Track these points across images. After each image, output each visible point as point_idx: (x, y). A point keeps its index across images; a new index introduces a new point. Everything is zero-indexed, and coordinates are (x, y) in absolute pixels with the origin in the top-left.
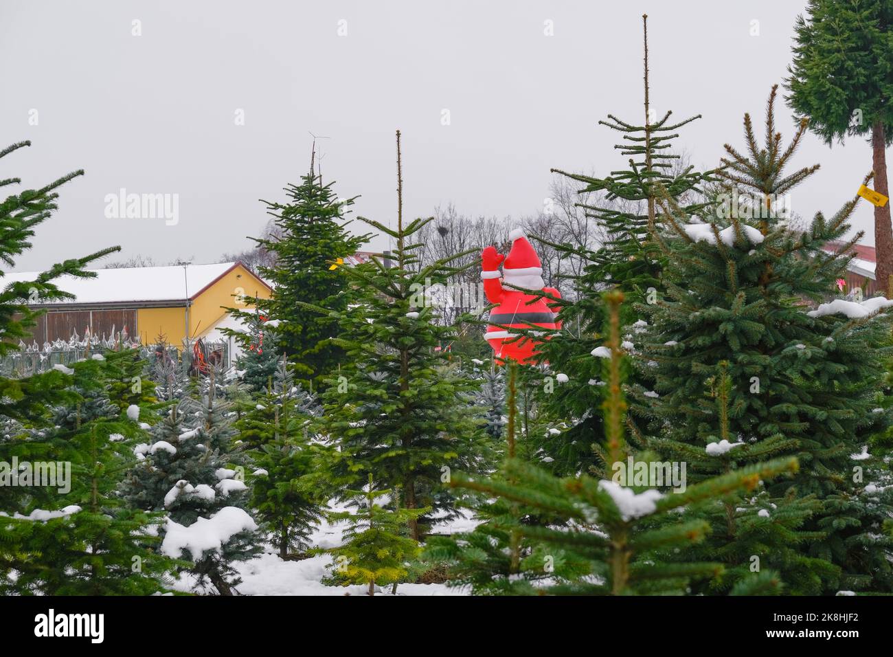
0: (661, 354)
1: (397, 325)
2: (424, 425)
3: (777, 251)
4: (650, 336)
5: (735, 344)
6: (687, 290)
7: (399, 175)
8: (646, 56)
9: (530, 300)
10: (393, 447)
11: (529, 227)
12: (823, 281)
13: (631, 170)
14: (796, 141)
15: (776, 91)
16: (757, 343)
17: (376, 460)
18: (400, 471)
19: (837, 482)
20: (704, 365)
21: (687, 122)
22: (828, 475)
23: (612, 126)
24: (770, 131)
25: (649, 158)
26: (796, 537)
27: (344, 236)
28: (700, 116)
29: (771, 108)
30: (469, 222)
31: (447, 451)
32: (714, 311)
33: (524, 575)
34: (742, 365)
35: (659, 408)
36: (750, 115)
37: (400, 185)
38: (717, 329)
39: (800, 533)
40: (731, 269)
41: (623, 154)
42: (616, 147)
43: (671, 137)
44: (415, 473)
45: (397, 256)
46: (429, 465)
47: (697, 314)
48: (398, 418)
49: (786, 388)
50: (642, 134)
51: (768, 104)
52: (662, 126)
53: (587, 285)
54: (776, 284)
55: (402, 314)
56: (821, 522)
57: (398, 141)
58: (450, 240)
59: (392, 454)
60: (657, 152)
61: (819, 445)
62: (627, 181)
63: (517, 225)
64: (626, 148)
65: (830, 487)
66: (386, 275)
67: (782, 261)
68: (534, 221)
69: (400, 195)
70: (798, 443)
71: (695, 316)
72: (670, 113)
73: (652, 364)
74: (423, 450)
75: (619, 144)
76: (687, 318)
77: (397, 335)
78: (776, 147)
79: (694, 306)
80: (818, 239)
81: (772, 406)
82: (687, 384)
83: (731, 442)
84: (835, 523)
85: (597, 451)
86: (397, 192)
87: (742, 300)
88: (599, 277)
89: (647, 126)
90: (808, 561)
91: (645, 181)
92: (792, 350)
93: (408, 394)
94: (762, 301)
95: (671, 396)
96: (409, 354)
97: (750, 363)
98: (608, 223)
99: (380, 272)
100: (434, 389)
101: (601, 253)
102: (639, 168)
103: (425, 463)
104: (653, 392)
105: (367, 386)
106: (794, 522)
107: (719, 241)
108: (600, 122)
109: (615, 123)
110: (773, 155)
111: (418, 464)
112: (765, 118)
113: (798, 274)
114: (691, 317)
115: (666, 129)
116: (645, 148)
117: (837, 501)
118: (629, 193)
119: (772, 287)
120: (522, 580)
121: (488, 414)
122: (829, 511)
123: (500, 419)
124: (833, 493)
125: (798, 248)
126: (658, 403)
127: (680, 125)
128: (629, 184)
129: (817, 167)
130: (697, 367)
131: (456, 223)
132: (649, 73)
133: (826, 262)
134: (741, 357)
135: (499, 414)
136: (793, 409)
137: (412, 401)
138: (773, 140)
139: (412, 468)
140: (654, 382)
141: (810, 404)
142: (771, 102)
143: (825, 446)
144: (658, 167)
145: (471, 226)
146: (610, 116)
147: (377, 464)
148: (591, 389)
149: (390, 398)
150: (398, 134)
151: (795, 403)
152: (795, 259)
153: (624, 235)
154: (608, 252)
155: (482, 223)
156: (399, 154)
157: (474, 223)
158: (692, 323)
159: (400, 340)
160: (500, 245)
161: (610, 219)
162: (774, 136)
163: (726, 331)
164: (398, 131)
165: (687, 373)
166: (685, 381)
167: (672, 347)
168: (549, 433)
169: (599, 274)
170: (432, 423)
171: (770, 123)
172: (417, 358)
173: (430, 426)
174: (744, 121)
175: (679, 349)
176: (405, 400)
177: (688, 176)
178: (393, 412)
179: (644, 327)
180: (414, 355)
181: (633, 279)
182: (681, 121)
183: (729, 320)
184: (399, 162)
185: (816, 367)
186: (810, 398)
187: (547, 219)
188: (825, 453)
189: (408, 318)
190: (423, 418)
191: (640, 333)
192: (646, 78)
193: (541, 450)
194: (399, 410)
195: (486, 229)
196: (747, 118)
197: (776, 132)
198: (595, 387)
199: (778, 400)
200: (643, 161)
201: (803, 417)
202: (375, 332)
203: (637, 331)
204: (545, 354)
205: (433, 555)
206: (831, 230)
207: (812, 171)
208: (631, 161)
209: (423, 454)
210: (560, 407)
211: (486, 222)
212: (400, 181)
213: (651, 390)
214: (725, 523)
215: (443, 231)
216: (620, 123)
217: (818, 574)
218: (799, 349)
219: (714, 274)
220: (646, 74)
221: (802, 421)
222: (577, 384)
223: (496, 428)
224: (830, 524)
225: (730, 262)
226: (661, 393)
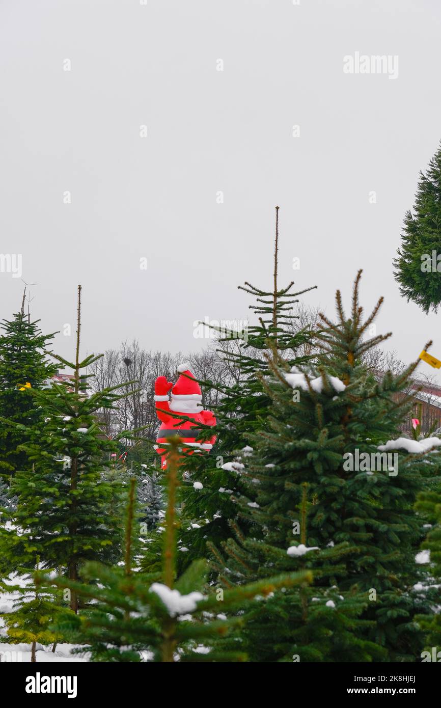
0: (262, 474)
1: (70, 437)
2: (87, 518)
3: (355, 398)
4: (255, 459)
5: (319, 469)
6: (286, 424)
7: (79, 320)
8: (277, 238)
9: (178, 423)
10: (62, 534)
11: (195, 362)
12: (390, 423)
13: (260, 325)
14: (374, 314)
15: (361, 275)
16: (337, 468)
17: (47, 544)
18: (66, 553)
19: (393, 581)
20: (294, 484)
21: (306, 291)
22: (386, 575)
23: (248, 291)
24: (355, 305)
25: (275, 317)
26: (352, 624)
27: (45, 363)
28: (316, 287)
29: (356, 287)
30: (148, 356)
31: (104, 539)
32: (305, 442)
33: (133, 647)
34: (324, 486)
35: (258, 516)
36: (341, 291)
37: (79, 328)
38: (306, 457)
39: (358, 621)
40: (319, 410)
41: (255, 312)
42: (250, 307)
43: (293, 302)
44: (78, 555)
45: (73, 383)
46: (90, 550)
47: (291, 444)
48: (66, 511)
49: (357, 505)
50: (271, 298)
51: (354, 284)
52: (286, 293)
53: (223, 413)
54: (353, 424)
55: (74, 429)
56: (379, 611)
57: (79, 294)
58: (133, 369)
59: (60, 540)
60: (282, 313)
61: (381, 551)
62: (257, 334)
63: (185, 360)
64: (258, 308)
65: (387, 584)
66: (63, 398)
67: (359, 406)
68: (199, 357)
69: (78, 335)
70: (365, 549)
71: (289, 446)
72: (293, 283)
73: (255, 481)
74: (85, 537)
75: (252, 305)
76: (283, 446)
77: (70, 445)
78: (358, 318)
79: (290, 438)
80: (387, 390)
81: (346, 518)
82: (281, 498)
83: (308, 546)
84: (389, 613)
85: (210, 547)
86: (76, 333)
87: (325, 435)
88: (232, 408)
89: (275, 292)
90: (362, 643)
91: (271, 334)
92: (363, 476)
93: (75, 493)
94: (341, 437)
95: (269, 507)
96: (79, 461)
97: (330, 485)
98: (241, 366)
99: (59, 395)
100: (96, 489)
101: (235, 389)
102: (267, 325)
103: (86, 548)
104: (255, 503)
105: (44, 484)
106: (354, 612)
107: (311, 388)
108: (239, 287)
109: (250, 289)
110: (357, 323)
111: (80, 549)
112: (352, 295)
113: (371, 416)
114: (286, 446)
115: (290, 295)
116: (272, 309)
117: (391, 596)
118: (259, 343)
119: (350, 425)
120: (130, 651)
121: (148, 509)
122: (385, 603)
123: (158, 513)
124: (389, 589)
125: (372, 397)
126: (258, 512)
127: (301, 293)
128: (259, 336)
129: (390, 335)
130: (289, 485)
131: (138, 355)
132: (278, 251)
133: (393, 409)
134: (323, 479)
135: (157, 509)
136: (361, 522)
137: (79, 498)
138: (357, 312)
139: (75, 551)
140: (257, 496)
141: (376, 518)
142: (357, 283)
143: (385, 552)
144: (282, 325)
145: (150, 359)
146: (246, 283)
147: (48, 547)
148: (220, 495)
149: (61, 495)
150: (80, 288)
151: (363, 517)
152: (369, 405)
153: (253, 376)
154: (241, 389)
155: (159, 357)
156: (80, 303)
157: (152, 356)
158: (287, 451)
159: (71, 449)
160: (172, 375)
161: (242, 363)
162: (357, 310)
163: (312, 458)
164: (80, 286)
165: (282, 489)
166: (279, 496)
167: (270, 469)
168: (192, 527)
169: (232, 405)
170: (94, 516)
171: (355, 299)
172: (85, 464)
173: (92, 519)
174: (336, 296)
175: (276, 470)
176: (73, 498)
177: (305, 333)
178: (63, 506)
179: (251, 452)
180: (83, 462)
181: (257, 411)
182: (301, 290)
183: (315, 450)
184: (79, 310)
185: (381, 490)
186: (375, 514)
187: (210, 357)
188: (384, 558)
189: (79, 433)
190: (87, 512)
191: (247, 456)
192: (276, 255)
193: (180, 541)
194: (67, 505)
195: (162, 362)
196: (338, 294)
197: (359, 306)
198: (224, 494)
199: (351, 514)
200: (271, 319)
201: (369, 528)
202: (52, 443)
203: (245, 455)
204: (186, 466)
205: (60, 628)
206: (398, 384)
207: (386, 337)
208: (260, 319)
209: (84, 540)
210: (195, 508)
211: (162, 356)
212: (79, 325)
213: (253, 501)
214: (300, 610)
215: (127, 362)
216: (254, 289)
217: (369, 653)
218: (368, 475)
219: (305, 413)
220: (276, 252)
221: (368, 531)
222: (210, 491)
223: (154, 521)
224: (385, 614)
225: (318, 405)
226: (261, 504)
